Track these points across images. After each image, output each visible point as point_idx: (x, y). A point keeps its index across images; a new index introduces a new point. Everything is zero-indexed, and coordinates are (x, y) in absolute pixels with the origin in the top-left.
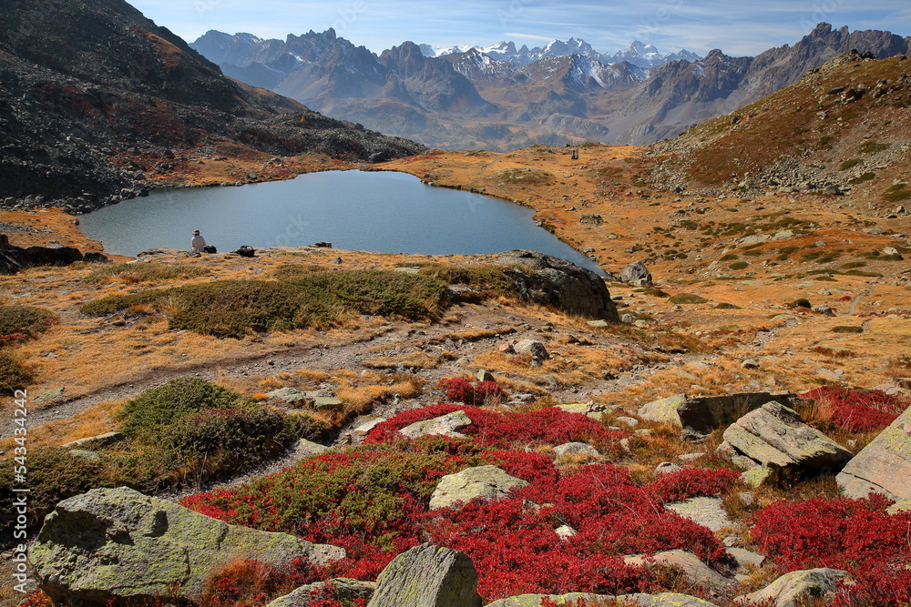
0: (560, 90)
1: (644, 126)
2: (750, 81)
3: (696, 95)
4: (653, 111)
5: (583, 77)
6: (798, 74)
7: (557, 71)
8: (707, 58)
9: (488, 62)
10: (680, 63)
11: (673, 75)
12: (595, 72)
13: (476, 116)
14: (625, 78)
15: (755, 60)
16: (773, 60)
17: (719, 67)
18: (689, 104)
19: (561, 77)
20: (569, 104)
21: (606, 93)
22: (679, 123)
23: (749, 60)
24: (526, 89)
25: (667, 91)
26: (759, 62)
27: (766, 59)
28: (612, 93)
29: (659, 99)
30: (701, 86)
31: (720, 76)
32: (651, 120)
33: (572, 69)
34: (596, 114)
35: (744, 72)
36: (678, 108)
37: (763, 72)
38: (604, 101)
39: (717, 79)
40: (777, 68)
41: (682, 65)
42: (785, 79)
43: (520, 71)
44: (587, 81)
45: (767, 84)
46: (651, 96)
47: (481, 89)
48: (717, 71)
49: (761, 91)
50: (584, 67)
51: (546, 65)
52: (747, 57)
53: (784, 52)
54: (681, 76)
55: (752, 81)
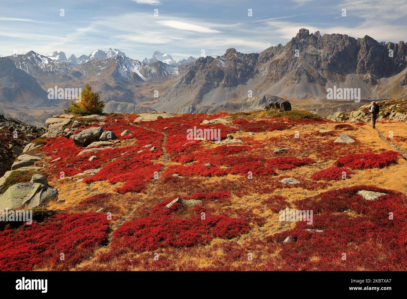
0: (112, 83)
1: (187, 108)
2: (260, 70)
3: (223, 82)
4: (193, 95)
5: (128, 72)
6: (294, 64)
7: (107, 69)
8: (226, 55)
9: (47, 62)
10: (206, 58)
11: (203, 68)
12: (136, 70)
13: (40, 106)
14: (161, 73)
15: (261, 55)
16: (273, 55)
17: (236, 61)
18: (218, 89)
19: (111, 73)
20: (121, 94)
21: (148, 85)
22: (214, 104)
23: (256, 55)
24: (82, 83)
25: (201, 79)
26: (263, 57)
27: (269, 54)
28: (152, 85)
29: (194, 86)
30: (226, 75)
31: (238, 68)
32: (192, 102)
33: (119, 67)
34: (143, 101)
35: (254, 64)
36: (211, 92)
37: (269, 63)
38: (147, 90)
39: (236, 69)
40: (278, 60)
41: (208, 61)
42: (285, 68)
43: (75, 69)
44: (132, 76)
45: (274, 72)
46: (187, 84)
47: (43, 84)
48: (235, 64)
49: (270, 77)
50: (128, 66)
51: (97, 65)
52: (254, 54)
53: (280, 50)
54: (209, 68)
55: (261, 70)
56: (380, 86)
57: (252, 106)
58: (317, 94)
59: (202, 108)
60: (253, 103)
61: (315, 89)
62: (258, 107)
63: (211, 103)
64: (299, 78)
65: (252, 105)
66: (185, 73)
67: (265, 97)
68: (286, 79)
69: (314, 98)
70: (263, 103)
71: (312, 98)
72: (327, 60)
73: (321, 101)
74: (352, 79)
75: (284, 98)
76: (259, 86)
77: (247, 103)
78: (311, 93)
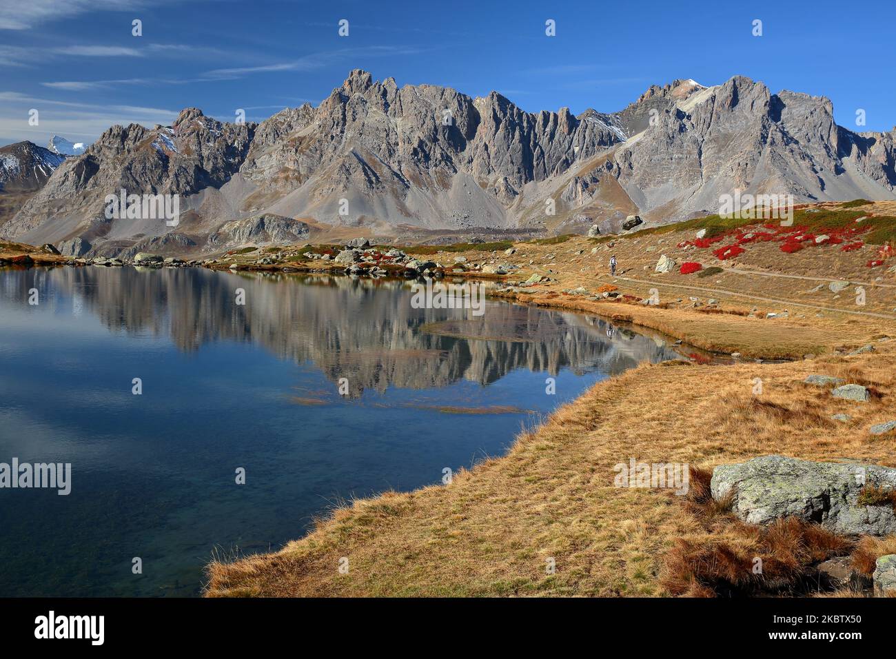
2: (260, 160)
6: (335, 149)
8: (177, 123)
10: (128, 129)
11: (119, 151)
15: (262, 127)
16: (289, 128)
17: (202, 137)
23: (250, 126)
26: (268, 131)
27: (280, 126)
31: (206, 153)
32: (83, 232)
35: (246, 146)
37: (280, 144)
39: (200, 156)
40: (301, 139)
41: (133, 134)
42: (317, 155)
46: (76, 189)
48: (200, 145)
53: (307, 116)
54: (132, 152)
55: (262, 162)
56: (522, 202)
57: (232, 241)
58: (387, 216)
59: (106, 246)
60: (234, 235)
61: (383, 204)
62: (247, 242)
63: (134, 234)
64: (347, 178)
65: (233, 239)
66: (73, 162)
67: (262, 219)
68: (317, 181)
69: (379, 225)
70: (257, 234)
71: (374, 224)
72: (410, 141)
73: (394, 229)
74: (465, 185)
75: (308, 223)
76: (255, 198)
77: (220, 234)
78: (373, 213)
